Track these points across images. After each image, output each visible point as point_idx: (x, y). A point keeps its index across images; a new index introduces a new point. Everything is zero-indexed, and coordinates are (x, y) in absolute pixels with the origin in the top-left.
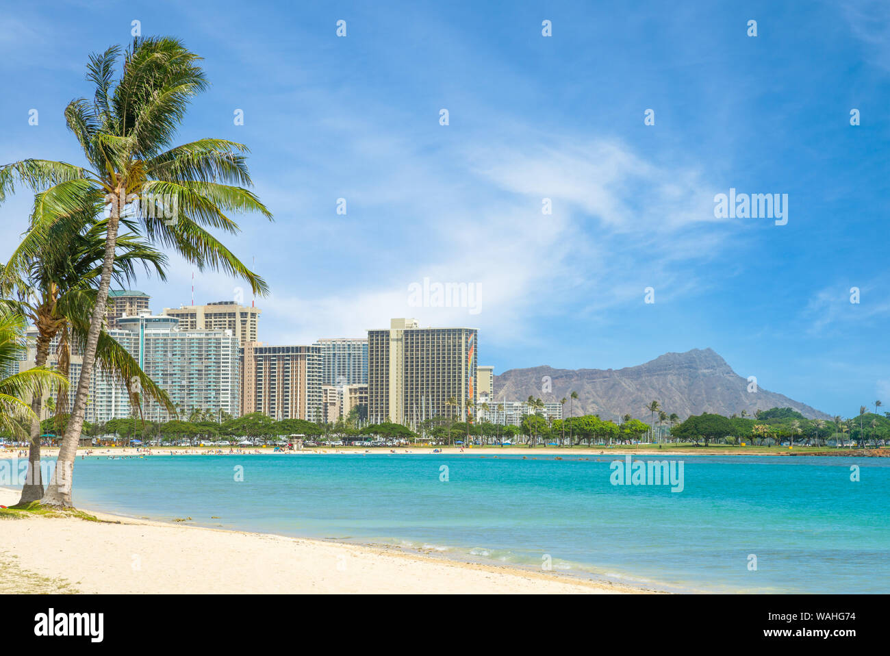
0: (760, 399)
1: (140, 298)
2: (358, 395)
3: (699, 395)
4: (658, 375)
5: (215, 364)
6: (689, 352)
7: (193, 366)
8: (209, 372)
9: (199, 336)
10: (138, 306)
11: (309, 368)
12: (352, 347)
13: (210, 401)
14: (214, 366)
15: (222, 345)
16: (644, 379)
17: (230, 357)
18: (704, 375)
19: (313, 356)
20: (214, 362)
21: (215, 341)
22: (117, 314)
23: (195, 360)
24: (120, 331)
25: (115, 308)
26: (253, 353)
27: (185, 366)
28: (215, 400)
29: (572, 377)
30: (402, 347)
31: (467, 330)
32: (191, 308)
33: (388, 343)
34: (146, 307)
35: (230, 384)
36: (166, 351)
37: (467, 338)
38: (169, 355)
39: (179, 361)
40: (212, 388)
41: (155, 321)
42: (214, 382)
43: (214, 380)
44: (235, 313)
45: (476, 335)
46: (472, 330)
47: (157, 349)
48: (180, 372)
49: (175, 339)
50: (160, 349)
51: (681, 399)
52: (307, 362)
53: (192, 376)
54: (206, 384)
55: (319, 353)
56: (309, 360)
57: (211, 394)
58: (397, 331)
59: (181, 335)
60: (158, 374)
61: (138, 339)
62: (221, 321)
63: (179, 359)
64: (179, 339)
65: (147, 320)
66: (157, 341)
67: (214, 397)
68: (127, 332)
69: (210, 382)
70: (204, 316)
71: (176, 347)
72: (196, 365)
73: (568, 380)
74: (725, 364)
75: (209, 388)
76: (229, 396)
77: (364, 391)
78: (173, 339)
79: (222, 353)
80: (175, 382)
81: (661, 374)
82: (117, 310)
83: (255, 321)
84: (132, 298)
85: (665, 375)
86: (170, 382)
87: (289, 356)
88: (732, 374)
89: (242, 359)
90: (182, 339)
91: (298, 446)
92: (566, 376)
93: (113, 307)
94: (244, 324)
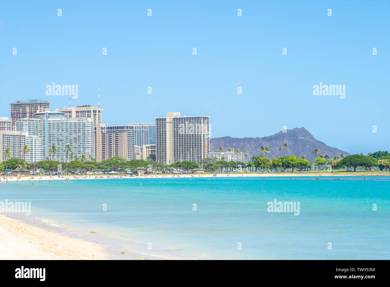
0: (326, 150)
1: (45, 104)
2: (150, 149)
3: (299, 149)
4: (280, 140)
5: (83, 135)
6: (294, 129)
7: (72, 136)
8: (80, 139)
9: (74, 121)
10: (44, 107)
11: (128, 136)
12: (144, 127)
13: (80, 153)
14: (82, 136)
15: (86, 126)
16: (273, 142)
17: (90, 131)
18: (301, 140)
19: (130, 131)
20: (82, 134)
21: (83, 124)
22: (34, 111)
23: (73, 133)
24: (36, 119)
25: (33, 108)
26: (101, 129)
27: (68, 136)
28: (83, 152)
29: (240, 141)
30: (172, 126)
31: (204, 117)
32: (69, 109)
33: (165, 124)
34: (48, 108)
35: (90, 144)
36: (59, 129)
37: (204, 121)
38: (60, 131)
39: (65, 133)
40: (82, 146)
41: (53, 114)
42: (82, 144)
43: (82, 143)
44: (90, 111)
45: (208, 120)
46: (206, 117)
47: (54, 128)
48: (65, 139)
49: (63, 123)
50: (56, 128)
51: (290, 151)
52: (127, 133)
53: (71, 141)
54: (78, 145)
55: (133, 129)
56: (128, 132)
57: (81, 149)
58: (170, 118)
59: (66, 121)
60: (55, 140)
61: (45, 123)
62: (83, 115)
63: (65, 132)
64: (65, 123)
65: (49, 114)
66: (54, 124)
67: (83, 151)
68: (39, 120)
69: (80, 144)
70: (75, 112)
71: (63, 127)
72: (74, 135)
73: (239, 143)
74: (310, 134)
75: (80, 146)
76: (90, 150)
77: (153, 147)
78: (62, 123)
79: (86, 129)
80: (63, 144)
81: (281, 140)
82: (34, 110)
83: (100, 115)
84: (41, 104)
85: (283, 140)
86: (61, 144)
87: (118, 131)
88: (313, 139)
89: (95, 132)
90: (66, 123)
91: (141, 174)
92: (238, 141)
93: (32, 108)
94: (95, 116)
